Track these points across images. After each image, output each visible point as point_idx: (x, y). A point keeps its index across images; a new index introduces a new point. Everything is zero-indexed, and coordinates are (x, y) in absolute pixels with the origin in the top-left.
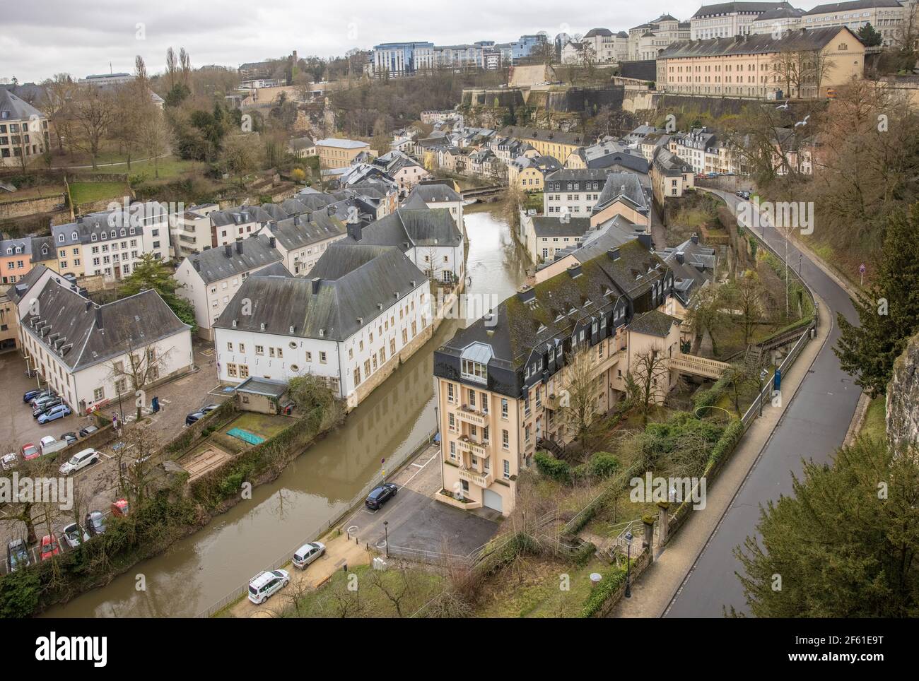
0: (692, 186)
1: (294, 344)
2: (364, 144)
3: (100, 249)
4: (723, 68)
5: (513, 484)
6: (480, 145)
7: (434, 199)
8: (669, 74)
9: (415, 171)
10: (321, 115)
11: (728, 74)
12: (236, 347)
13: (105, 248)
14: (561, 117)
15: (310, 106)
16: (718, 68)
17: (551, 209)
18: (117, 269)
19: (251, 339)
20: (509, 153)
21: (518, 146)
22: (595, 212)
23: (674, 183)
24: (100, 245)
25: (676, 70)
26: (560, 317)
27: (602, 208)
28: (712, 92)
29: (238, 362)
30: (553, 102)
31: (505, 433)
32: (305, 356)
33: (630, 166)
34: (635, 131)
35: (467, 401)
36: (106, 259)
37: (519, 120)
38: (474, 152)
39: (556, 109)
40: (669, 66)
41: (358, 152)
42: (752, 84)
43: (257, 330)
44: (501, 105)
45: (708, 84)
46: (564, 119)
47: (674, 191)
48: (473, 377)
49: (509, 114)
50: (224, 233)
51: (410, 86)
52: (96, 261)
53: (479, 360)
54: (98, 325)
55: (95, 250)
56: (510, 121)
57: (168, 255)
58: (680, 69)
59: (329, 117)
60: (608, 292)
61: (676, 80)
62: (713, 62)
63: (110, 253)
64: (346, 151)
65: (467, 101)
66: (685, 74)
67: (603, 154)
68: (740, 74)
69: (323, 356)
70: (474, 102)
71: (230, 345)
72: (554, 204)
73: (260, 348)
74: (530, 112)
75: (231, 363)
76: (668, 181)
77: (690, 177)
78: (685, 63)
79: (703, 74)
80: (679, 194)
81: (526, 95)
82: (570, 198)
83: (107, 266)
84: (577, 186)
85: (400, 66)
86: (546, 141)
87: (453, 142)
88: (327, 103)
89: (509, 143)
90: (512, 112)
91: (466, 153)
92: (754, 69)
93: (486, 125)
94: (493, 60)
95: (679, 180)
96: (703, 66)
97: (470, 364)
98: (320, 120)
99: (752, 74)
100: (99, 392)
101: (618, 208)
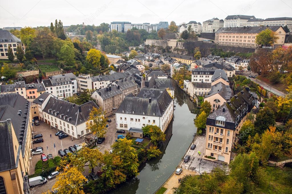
0: (234, 74)
1: (144, 118)
2: (120, 57)
3: (59, 88)
4: (239, 37)
5: (230, 153)
6: (157, 59)
7: (159, 75)
8: (220, 38)
9: (141, 66)
11: (241, 39)
12: (123, 119)
13: (60, 88)
16: (237, 37)
17: (194, 80)
18: (64, 95)
19: (129, 116)
20: (168, 62)
21: (171, 60)
22: (213, 81)
23: (230, 73)
24: (59, 87)
25: (222, 36)
26: (238, 109)
27: (215, 80)
28: (235, 44)
29: (124, 123)
30: (179, 45)
31: (228, 140)
32: (148, 121)
34: (209, 56)
35: (216, 132)
36: (61, 91)
37: (166, 51)
38: (156, 61)
39: (180, 48)
40: (220, 35)
41: (118, 59)
42: (249, 43)
43: (132, 114)
45: (233, 42)
46: (183, 51)
47: (230, 75)
48: (220, 125)
49: (163, 49)
50: (96, 84)
52: (58, 92)
53: (222, 120)
54: (80, 111)
55: (57, 88)
57: (77, 90)
58: (224, 37)
59: (99, 47)
60: (244, 103)
61: (222, 40)
62: (236, 35)
63: (62, 89)
64: (114, 59)
66: (225, 38)
67: (209, 63)
68: (245, 39)
69: (154, 121)
71: (121, 118)
72: (195, 78)
73: (132, 119)
74: (170, 48)
75: (121, 123)
76: (228, 72)
77: (234, 71)
78: (225, 35)
79: (232, 39)
80: (232, 76)
81: (169, 43)
82: (200, 76)
83: (61, 94)
84: (203, 73)
85: (120, 30)
86: (179, 58)
87: (146, 57)
91: (152, 61)
92: (250, 38)
94: (150, 30)
95: (232, 72)
96: (232, 36)
97: (219, 121)
98: (96, 48)
99: (249, 39)
100: (82, 132)
101: (221, 80)
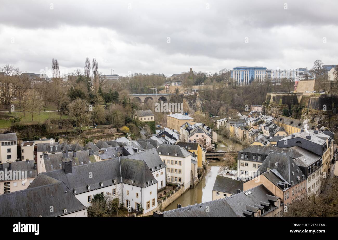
6: (257, 126)
7: (168, 154)
10: (195, 102)
14: (314, 113)
15: (189, 97)
17: (242, 172)
20: (268, 131)
21: (275, 128)
30: (311, 103)
33: (308, 149)
37: (293, 113)
38: (252, 129)
39: (313, 108)
41: (185, 122)
44: (283, 103)
46: (315, 114)
49: (288, 109)
51: (247, 91)
56: (287, 113)
59: (199, 103)
65: (268, 100)
70: (271, 100)
72: (244, 168)
74: (301, 109)
81: (300, 98)
82: (255, 166)
85: (246, 80)
86: (296, 127)
87: (248, 122)
88: (198, 96)
89: (271, 126)
90: (290, 108)
91: (247, 129)
93: (274, 115)
